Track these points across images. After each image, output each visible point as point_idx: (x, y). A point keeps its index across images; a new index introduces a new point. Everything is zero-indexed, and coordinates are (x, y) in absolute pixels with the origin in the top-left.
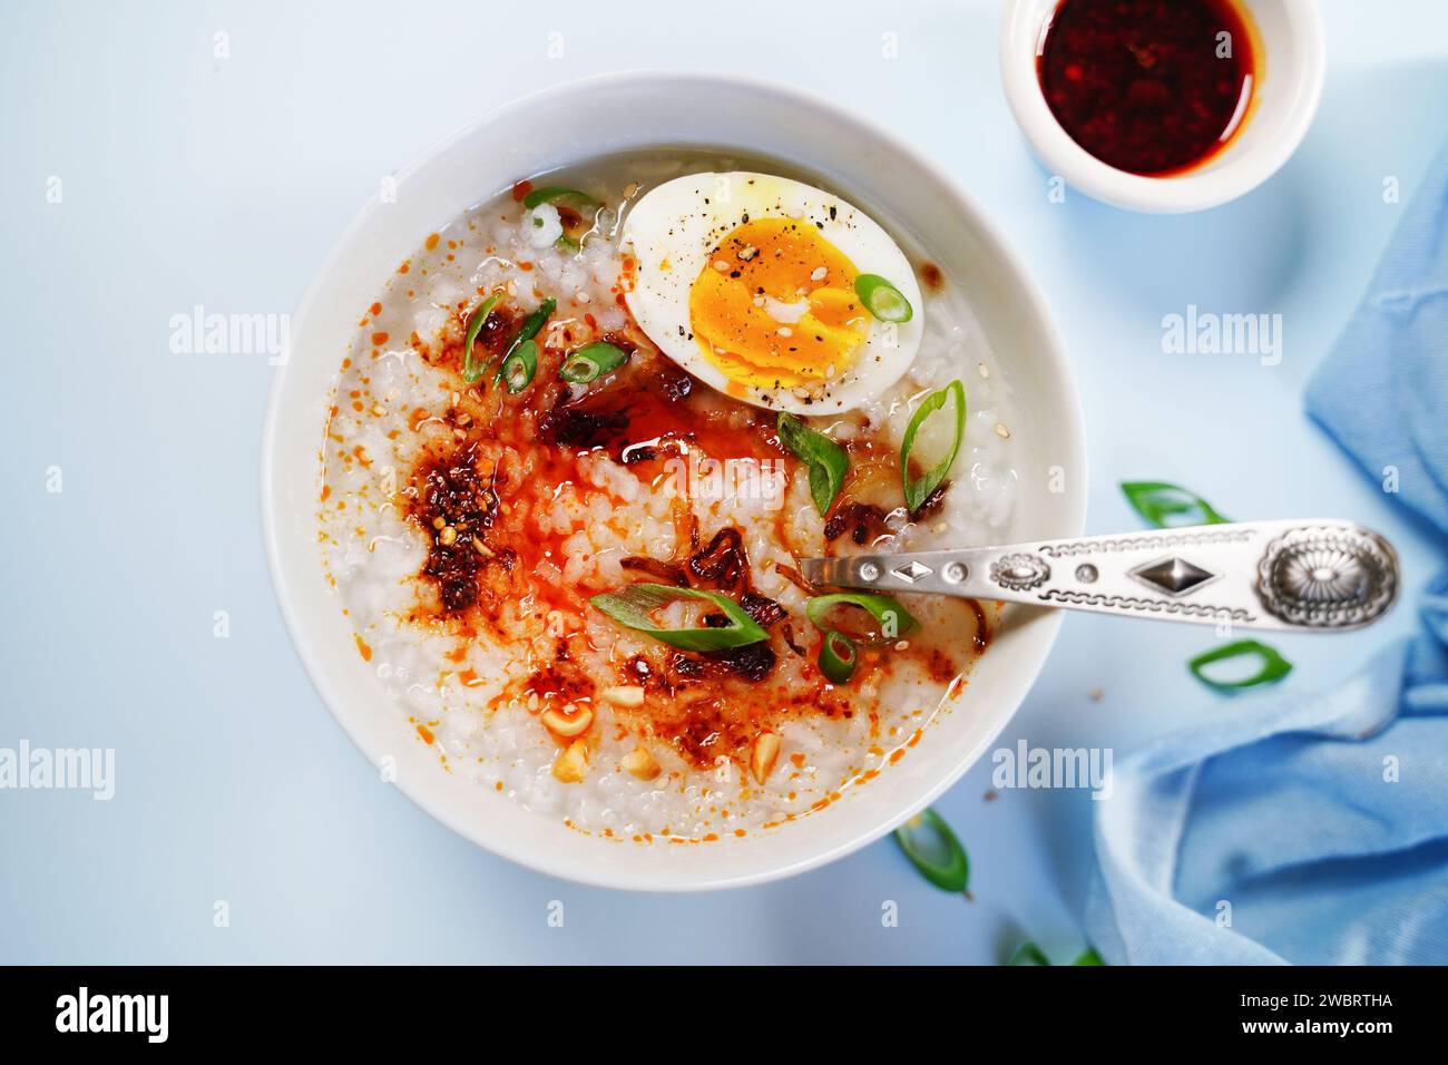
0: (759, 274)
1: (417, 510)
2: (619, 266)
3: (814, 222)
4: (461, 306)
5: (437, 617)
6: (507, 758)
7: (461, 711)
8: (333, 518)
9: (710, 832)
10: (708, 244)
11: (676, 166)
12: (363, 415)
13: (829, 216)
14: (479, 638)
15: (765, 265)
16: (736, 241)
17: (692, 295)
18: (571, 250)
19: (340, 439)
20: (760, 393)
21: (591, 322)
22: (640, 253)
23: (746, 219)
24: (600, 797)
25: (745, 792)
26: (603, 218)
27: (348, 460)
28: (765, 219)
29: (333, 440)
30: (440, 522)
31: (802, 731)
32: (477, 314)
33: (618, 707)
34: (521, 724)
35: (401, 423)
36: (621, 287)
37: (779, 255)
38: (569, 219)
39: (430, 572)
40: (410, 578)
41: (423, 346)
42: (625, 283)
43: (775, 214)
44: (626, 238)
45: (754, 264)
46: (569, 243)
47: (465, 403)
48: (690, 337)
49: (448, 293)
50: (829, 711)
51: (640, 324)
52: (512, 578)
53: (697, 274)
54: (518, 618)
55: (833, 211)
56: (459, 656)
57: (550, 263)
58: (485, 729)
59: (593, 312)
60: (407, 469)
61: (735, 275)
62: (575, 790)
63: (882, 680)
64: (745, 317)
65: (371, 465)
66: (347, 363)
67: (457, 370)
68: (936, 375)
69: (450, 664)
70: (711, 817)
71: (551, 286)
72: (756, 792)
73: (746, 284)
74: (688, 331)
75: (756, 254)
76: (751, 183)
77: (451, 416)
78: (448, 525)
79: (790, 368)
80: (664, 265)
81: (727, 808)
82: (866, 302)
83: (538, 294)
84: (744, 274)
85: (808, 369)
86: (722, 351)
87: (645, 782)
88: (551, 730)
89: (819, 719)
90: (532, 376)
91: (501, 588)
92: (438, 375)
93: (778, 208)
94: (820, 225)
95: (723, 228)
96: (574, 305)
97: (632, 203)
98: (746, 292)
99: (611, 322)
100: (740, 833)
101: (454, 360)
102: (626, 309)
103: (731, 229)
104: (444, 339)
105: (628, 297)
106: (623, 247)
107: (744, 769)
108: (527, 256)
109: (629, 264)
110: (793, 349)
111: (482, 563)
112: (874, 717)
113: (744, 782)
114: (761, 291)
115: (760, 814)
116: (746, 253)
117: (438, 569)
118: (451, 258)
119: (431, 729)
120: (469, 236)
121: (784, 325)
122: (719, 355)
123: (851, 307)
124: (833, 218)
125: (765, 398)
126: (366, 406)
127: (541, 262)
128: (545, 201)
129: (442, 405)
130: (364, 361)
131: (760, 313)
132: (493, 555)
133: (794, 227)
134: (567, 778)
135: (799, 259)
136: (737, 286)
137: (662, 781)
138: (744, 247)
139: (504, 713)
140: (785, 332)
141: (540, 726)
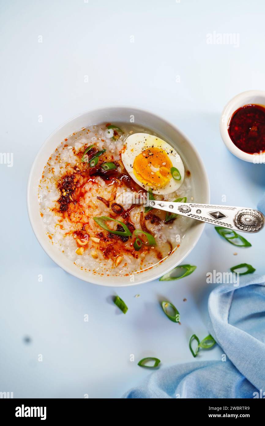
0: (151, 159)
1: (60, 186)
2: (122, 147)
3: (167, 152)
4: (86, 144)
5: (58, 211)
6: (66, 246)
7: (59, 234)
8: (43, 183)
9: (103, 273)
10: (143, 149)
11: (142, 130)
12: (57, 161)
13: (171, 152)
14: (65, 219)
15: (153, 158)
16: (149, 150)
17: (136, 159)
18: (114, 141)
19: (49, 165)
20: (143, 184)
21: (112, 157)
22: (128, 146)
23: (153, 147)
24: (83, 259)
25: (113, 267)
26: (123, 136)
27: (50, 171)
28: (157, 148)
29: (48, 165)
30: (64, 190)
31: (128, 258)
32: (89, 147)
33: (93, 242)
34: (71, 240)
35: (64, 166)
36: (121, 152)
37: (157, 157)
38: (115, 134)
39: (59, 201)
40: (55, 201)
41: (75, 150)
42: (123, 151)
43: (159, 148)
44: (126, 142)
45: (151, 156)
46: (114, 139)
47: (79, 166)
48: (132, 167)
49: (84, 141)
50: (134, 255)
51: (123, 161)
52: (75, 207)
53: (138, 155)
54: (74, 217)
55: (172, 152)
56: (61, 221)
57: (108, 141)
58: (63, 239)
59: (114, 155)
60: (61, 176)
61: (146, 157)
62: (79, 257)
63: (147, 254)
64: (145, 167)
65: (54, 173)
66: (57, 149)
67: (80, 158)
68: (181, 194)
69: (58, 223)
70: (104, 270)
71: (107, 146)
72: (115, 267)
73: (148, 161)
74: (132, 166)
75: (152, 155)
76: (157, 139)
77: (75, 168)
78: (65, 191)
79: (151, 181)
80: (132, 150)
81: (108, 269)
82: (172, 173)
83: (103, 147)
84: (149, 158)
85: (155, 183)
86: (138, 173)
87: (93, 259)
88: (77, 243)
89: (131, 257)
90: (96, 165)
91: (72, 208)
92: (76, 158)
93: (160, 147)
94: (168, 153)
95: (147, 147)
96: (110, 152)
97: (131, 134)
98: (147, 162)
99: (116, 158)
100: (108, 275)
101: (80, 156)
102: (121, 157)
103: (149, 147)
104: (80, 150)
105: (122, 154)
106: (125, 143)
107: (114, 262)
108: (104, 138)
109: (125, 147)
110: (153, 178)
111: (70, 201)
112: (142, 261)
113: (113, 265)
114: (151, 163)
115: (114, 273)
116: (150, 154)
117: (61, 201)
118: (87, 133)
119: (51, 236)
120: (93, 130)
121: (153, 172)
122: (137, 173)
123: (169, 173)
124: (171, 153)
125: (143, 186)
126: (58, 160)
127: (107, 141)
128: (112, 128)
129: (74, 164)
130: (60, 150)
131: (148, 167)
132: (73, 200)
133: (162, 152)
134: (79, 254)
135: (161, 159)
136: (146, 160)
137: (97, 260)
138: (150, 152)
139: (68, 237)
140: (152, 173)
141: (76, 242)
